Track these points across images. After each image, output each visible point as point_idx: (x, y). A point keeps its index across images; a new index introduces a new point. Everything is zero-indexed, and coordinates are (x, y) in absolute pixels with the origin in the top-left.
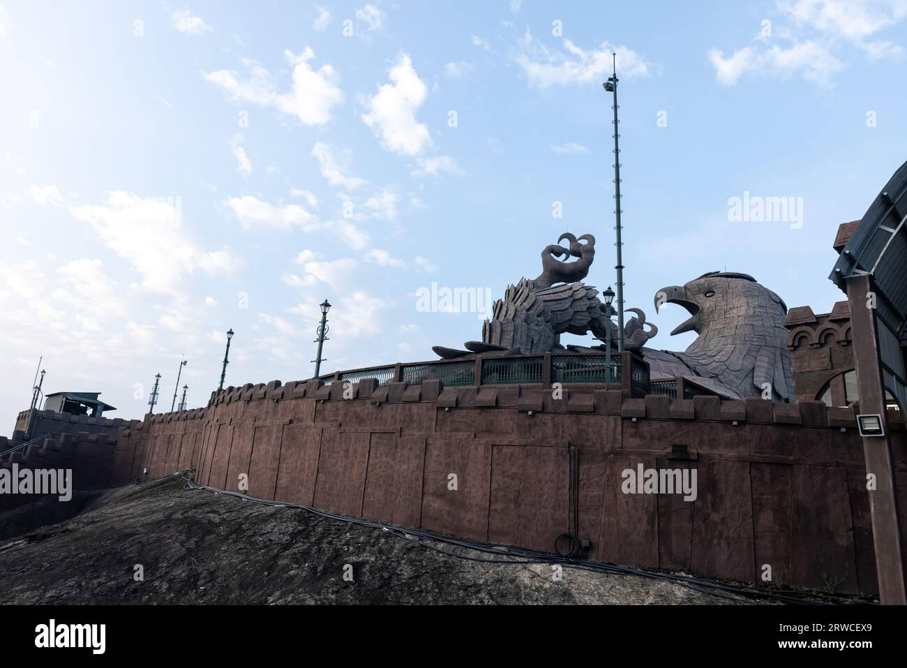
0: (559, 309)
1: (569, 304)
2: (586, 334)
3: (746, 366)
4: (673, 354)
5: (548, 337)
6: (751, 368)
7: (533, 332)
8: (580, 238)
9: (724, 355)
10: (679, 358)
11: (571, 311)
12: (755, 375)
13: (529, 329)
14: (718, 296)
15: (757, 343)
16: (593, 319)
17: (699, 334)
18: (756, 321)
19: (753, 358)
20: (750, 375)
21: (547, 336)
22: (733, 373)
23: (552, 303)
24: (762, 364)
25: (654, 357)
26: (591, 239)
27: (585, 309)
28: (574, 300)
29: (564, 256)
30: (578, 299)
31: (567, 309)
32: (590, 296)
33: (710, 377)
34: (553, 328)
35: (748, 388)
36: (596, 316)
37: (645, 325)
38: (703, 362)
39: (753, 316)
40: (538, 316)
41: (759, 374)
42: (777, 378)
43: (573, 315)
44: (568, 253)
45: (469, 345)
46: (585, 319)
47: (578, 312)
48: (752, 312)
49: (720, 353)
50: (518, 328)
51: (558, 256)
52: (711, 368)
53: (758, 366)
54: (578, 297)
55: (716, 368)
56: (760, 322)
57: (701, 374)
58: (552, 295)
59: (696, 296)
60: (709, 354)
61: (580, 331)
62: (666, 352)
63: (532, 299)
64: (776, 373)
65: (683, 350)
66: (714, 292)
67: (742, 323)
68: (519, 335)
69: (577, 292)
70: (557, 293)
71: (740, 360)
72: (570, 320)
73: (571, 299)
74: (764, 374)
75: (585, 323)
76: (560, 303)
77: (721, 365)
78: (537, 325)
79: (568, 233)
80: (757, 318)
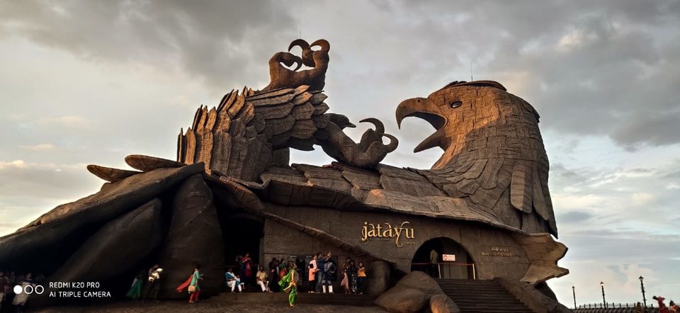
0: (275, 117)
1: (289, 111)
2: (313, 149)
3: (501, 183)
4: (417, 171)
5: (262, 152)
6: (506, 185)
7: (239, 145)
8: (314, 44)
9: (475, 171)
10: (423, 176)
11: (291, 118)
12: (511, 193)
13: (233, 142)
14: (466, 106)
15: (510, 157)
16: (319, 129)
17: (445, 150)
18: (509, 131)
19: (507, 174)
20: (507, 193)
21: (259, 151)
22: (487, 192)
23: (267, 109)
24: (518, 181)
25: (394, 175)
26: (325, 44)
27: (308, 116)
28: (296, 106)
29: (295, 65)
30: (301, 105)
31: (286, 117)
32: (316, 101)
33: (463, 197)
34: (269, 141)
35: (505, 208)
36: (324, 126)
37: (384, 138)
38: (452, 179)
39: (507, 125)
40: (247, 126)
41: (517, 193)
42: (536, 196)
43: (294, 126)
44: (300, 62)
45: (131, 160)
46: (309, 129)
47: (300, 120)
48: (504, 122)
49: (471, 169)
50: (218, 141)
51: (289, 66)
52: (461, 186)
53: (515, 183)
54: (300, 102)
55: (467, 186)
56: (514, 133)
57: (449, 194)
58: (267, 100)
59: (442, 107)
60: (457, 170)
61: (306, 146)
62: (409, 169)
63: (239, 104)
64: (535, 190)
65: (429, 168)
66: (461, 102)
67: (494, 134)
68: (219, 150)
69: (300, 97)
70: (274, 97)
71: (494, 176)
72: (291, 131)
73: (292, 105)
74: (522, 192)
75: (310, 134)
76: (278, 109)
77: (473, 183)
78: (245, 136)
79: (300, 40)
80: (510, 129)
